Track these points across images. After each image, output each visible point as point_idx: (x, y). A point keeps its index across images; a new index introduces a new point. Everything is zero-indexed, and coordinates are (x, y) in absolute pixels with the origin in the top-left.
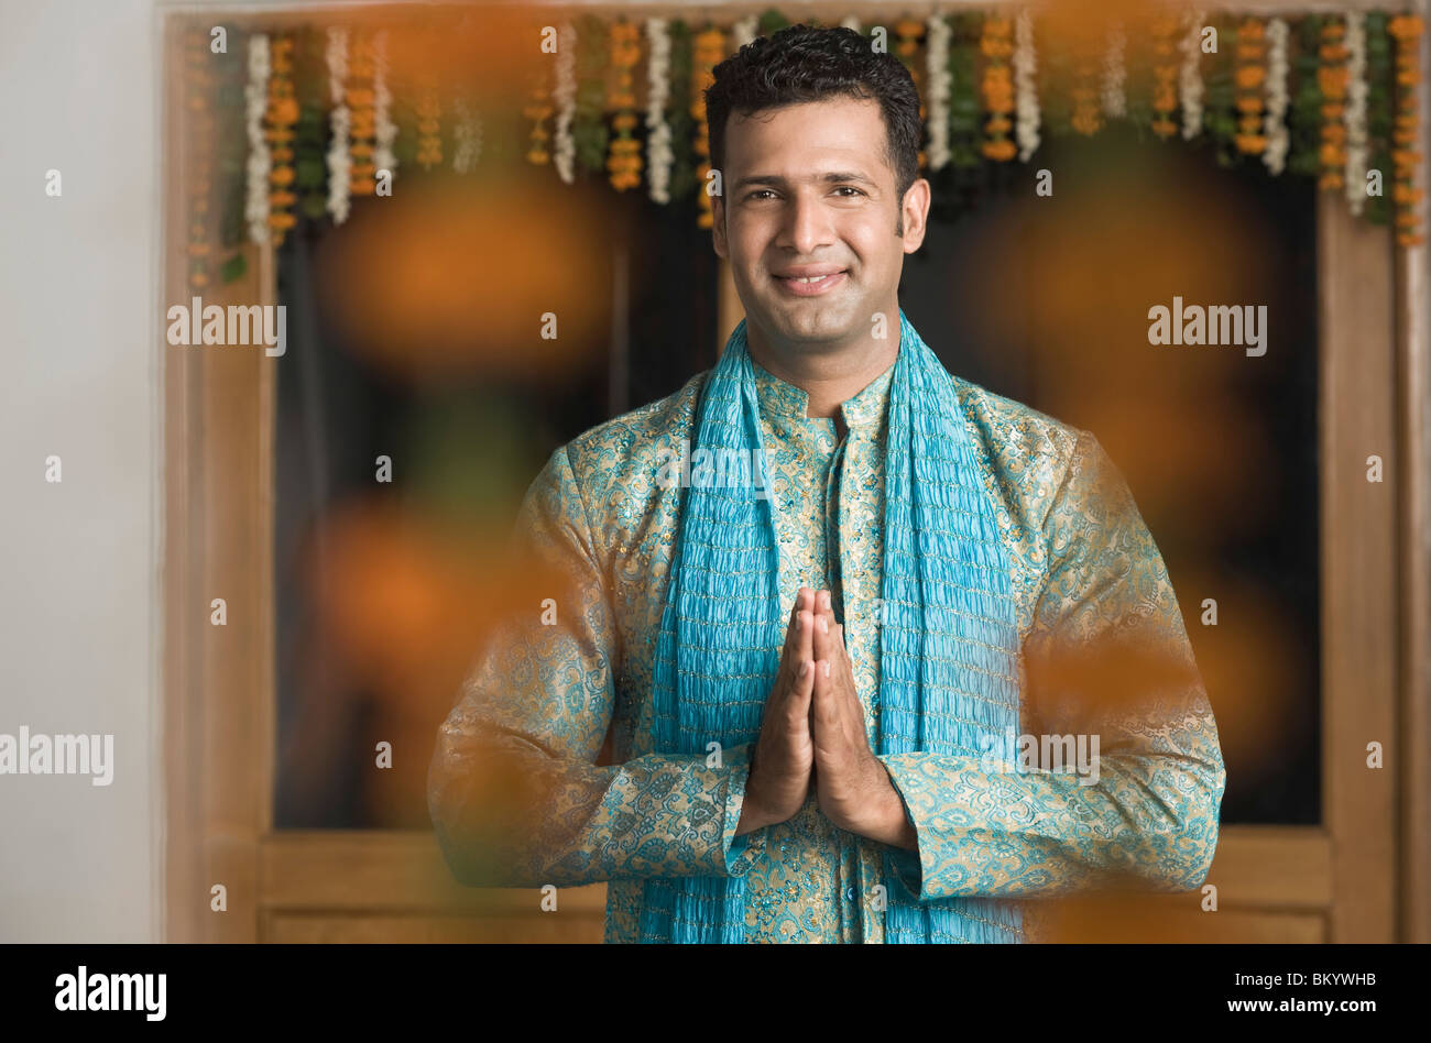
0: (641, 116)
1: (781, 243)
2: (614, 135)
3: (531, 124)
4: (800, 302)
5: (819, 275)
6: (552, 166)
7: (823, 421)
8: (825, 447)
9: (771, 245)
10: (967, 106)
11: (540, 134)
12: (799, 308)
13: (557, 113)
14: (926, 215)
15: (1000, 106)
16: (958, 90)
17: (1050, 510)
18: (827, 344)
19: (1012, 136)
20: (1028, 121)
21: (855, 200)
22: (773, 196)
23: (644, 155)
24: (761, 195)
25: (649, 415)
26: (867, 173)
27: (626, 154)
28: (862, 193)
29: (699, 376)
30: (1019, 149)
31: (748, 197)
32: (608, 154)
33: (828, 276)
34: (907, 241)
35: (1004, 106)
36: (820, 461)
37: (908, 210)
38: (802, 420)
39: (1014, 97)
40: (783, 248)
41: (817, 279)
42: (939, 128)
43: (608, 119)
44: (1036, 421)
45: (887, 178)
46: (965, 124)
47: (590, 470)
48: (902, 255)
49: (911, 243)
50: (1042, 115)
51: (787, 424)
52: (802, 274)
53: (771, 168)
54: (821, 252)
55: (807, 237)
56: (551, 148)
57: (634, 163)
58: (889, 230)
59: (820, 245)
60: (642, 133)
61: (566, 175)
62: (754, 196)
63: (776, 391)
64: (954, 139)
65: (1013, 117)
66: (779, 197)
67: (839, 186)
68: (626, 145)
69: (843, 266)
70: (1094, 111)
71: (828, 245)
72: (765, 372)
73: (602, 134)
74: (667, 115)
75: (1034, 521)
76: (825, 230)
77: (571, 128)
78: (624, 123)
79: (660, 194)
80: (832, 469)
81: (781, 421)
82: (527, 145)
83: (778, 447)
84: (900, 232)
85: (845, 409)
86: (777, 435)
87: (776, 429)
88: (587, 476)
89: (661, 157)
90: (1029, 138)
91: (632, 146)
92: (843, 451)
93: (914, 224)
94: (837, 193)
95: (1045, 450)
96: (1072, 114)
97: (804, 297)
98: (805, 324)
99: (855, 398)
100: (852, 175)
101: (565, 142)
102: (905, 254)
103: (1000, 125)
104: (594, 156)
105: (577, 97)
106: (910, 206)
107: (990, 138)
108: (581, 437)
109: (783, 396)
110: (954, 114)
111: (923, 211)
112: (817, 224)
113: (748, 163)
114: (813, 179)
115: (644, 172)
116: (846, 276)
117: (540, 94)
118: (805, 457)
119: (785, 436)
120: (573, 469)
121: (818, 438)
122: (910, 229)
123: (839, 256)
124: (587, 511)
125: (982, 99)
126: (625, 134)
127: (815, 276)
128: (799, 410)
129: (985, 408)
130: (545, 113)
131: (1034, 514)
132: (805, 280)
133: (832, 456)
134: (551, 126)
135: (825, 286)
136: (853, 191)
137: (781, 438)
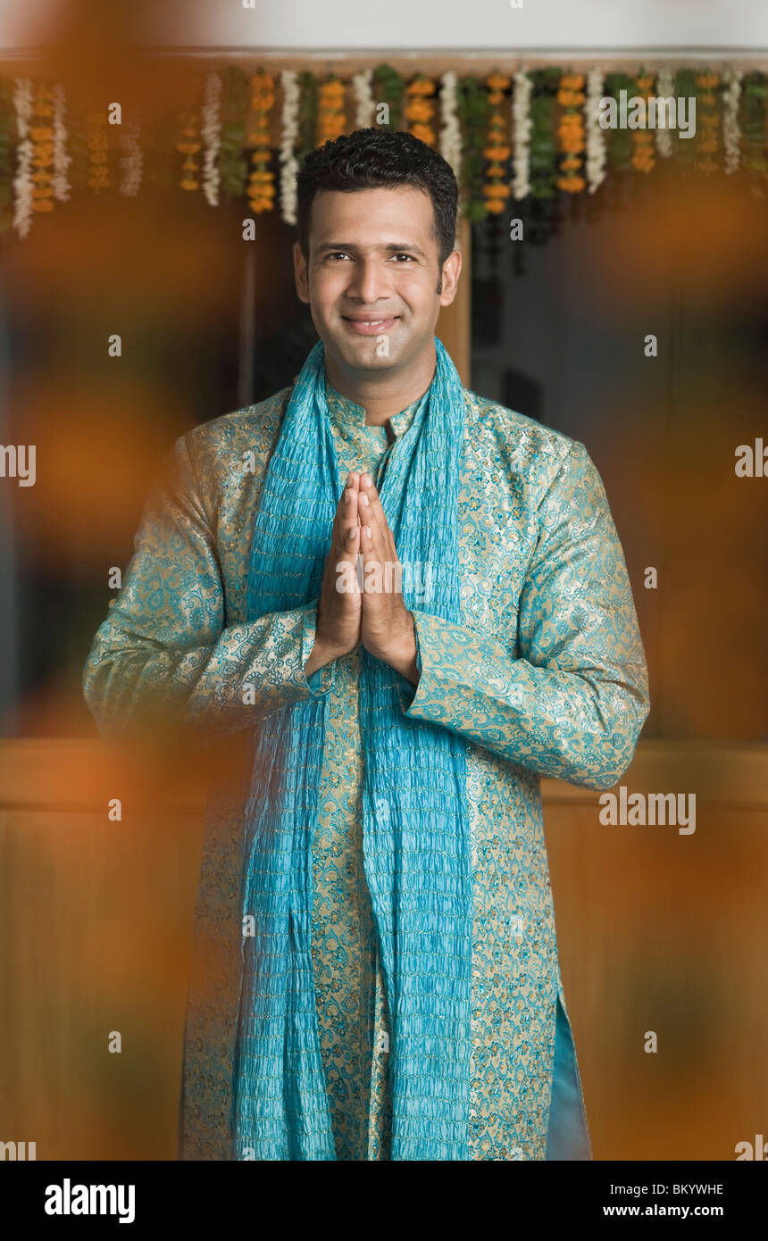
0: (276, 152)
1: (352, 294)
2: (252, 168)
3: (182, 158)
4: (363, 340)
5: (380, 320)
6: (201, 193)
7: (377, 429)
8: (379, 449)
9: (345, 295)
10: (546, 147)
11: (191, 166)
12: (362, 345)
13: (205, 148)
14: (458, 275)
15: (573, 147)
16: (537, 134)
17: (545, 496)
18: (382, 372)
19: (582, 172)
20: (595, 159)
21: (408, 265)
22: (346, 257)
23: (277, 183)
24: (338, 257)
25: (247, 414)
26: (419, 245)
27: (263, 183)
28: (414, 259)
29: (286, 389)
30: (588, 184)
31: (327, 257)
32: (248, 183)
33: (384, 321)
34: (444, 298)
35: (577, 148)
36: (374, 459)
37: (446, 273)
38: (361, 428)
39: (585, 140)
40: (353, 298)
41: (376, 323)
42: (522, 166)
43: (248, 154)
44: (541, 430)
45: (432, 250)
46: (543, 163)
47: (201, 453)
48: (439, 308)
49: (446, 298)
50: (608, 154)
51: (351, 430)
52: (368, 319)
53: (346, 237)
54: (381, 303)
55: (370, 292)
56: (200, 177)
57: (269, 191)
58: (432, 288)
59: (381, 298)
60: (275, 167)
61: (213, 201)
62: (332, 257)
63: (343, 407)
64: (534, 175)
65: (583, 156)
66: (351, 259)
67: (398, 254)
68: (263, 176)
69: (397, 314)
70: (650, 152)
71: (387, 298)
72: (334, 390)
73: (243, 167)
74: (296, 152)
75: (532, 503)
76: (385, 286)
77: (217, 161)
78: (261, 158)
79: (290, 218)
80: (381, 466)
81: (345, 428)
82: (181, 175)
83: (344, 448)
84: (439, 291)
85: (393, 421)
86: (343, 438)
87: (342, 433)
88: (199, 458)
89: (290, 186)
90: (596, 173)
91: (268, 177)
92: (390, 453)
93: (449, 284)
94: (395, 259)
95: (545, 450)
96: (632, 155)
97: (366, 336)
98: (366, 357)
99: (402, 413)
100: (407, 246)
101: (212, 172)
102: (441, 306)
103: (572, 163)
104: (236, 184)
105: (221, 135)
106: (447, 270)
107: (563, 174)
108: (196, 430)
109: (347, 410)
110: (534, 154)
111: (456, 274)
112: (380, 282)
113: (328, 233)
114: (379, 248)
115: (277, 198)
116: (398, 321)
117: (191, 133)
118: (363, 456)
119: (349, 440)
120: (189, 453)
121: (373, 442)
122: (446, 289)
123: (396, 305)
124: (198, 484)
125: (558, 142)
126: (262, 167)
127: (374, 320)
128: (359, 421)
129: (501, 421)
130: (196, 148)
131: (532, 499)
132: (368, 324)
133: (383, 455)
134: (200, 159)
135: (381, 328)
136: (407, 256)
137: (346, 440)
